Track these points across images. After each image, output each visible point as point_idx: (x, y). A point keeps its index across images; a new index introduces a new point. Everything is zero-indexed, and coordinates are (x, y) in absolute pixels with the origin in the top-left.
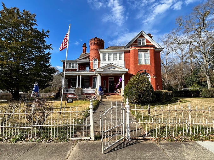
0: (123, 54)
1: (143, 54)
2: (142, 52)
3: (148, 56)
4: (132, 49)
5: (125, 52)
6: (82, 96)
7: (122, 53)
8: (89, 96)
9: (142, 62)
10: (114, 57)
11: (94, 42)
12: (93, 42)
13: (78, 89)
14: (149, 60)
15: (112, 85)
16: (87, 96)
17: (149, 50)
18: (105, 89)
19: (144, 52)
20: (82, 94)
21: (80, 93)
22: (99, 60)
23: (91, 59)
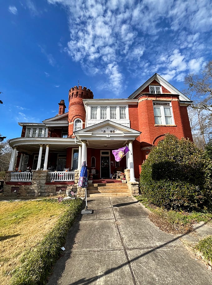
0: (127, 109)
1: (162, 108)
2: (160, 105)
3: (171, 111)
4: (142, 100)
5: (130, 106)
6: (46, 187)
7: (125, 108)
8: (61, 187)
9: (162, 121)
10: (111, 114)
11: (77, 93)
12: (75, 92)
13: (40, 172)
14: (173, 118)
15: (105, 164)
16: (57, 188)
17: (171, 101)
18: (93, 171)
19: (162, 105)
20: (48, 183)
21: (44, 182)
22: (84, 121)
23: (71, 119)
